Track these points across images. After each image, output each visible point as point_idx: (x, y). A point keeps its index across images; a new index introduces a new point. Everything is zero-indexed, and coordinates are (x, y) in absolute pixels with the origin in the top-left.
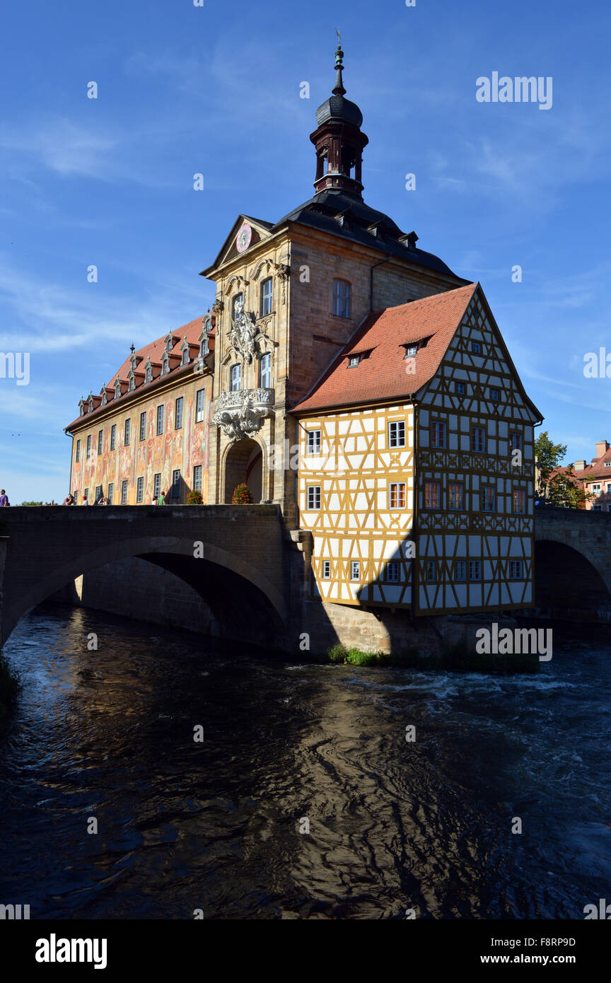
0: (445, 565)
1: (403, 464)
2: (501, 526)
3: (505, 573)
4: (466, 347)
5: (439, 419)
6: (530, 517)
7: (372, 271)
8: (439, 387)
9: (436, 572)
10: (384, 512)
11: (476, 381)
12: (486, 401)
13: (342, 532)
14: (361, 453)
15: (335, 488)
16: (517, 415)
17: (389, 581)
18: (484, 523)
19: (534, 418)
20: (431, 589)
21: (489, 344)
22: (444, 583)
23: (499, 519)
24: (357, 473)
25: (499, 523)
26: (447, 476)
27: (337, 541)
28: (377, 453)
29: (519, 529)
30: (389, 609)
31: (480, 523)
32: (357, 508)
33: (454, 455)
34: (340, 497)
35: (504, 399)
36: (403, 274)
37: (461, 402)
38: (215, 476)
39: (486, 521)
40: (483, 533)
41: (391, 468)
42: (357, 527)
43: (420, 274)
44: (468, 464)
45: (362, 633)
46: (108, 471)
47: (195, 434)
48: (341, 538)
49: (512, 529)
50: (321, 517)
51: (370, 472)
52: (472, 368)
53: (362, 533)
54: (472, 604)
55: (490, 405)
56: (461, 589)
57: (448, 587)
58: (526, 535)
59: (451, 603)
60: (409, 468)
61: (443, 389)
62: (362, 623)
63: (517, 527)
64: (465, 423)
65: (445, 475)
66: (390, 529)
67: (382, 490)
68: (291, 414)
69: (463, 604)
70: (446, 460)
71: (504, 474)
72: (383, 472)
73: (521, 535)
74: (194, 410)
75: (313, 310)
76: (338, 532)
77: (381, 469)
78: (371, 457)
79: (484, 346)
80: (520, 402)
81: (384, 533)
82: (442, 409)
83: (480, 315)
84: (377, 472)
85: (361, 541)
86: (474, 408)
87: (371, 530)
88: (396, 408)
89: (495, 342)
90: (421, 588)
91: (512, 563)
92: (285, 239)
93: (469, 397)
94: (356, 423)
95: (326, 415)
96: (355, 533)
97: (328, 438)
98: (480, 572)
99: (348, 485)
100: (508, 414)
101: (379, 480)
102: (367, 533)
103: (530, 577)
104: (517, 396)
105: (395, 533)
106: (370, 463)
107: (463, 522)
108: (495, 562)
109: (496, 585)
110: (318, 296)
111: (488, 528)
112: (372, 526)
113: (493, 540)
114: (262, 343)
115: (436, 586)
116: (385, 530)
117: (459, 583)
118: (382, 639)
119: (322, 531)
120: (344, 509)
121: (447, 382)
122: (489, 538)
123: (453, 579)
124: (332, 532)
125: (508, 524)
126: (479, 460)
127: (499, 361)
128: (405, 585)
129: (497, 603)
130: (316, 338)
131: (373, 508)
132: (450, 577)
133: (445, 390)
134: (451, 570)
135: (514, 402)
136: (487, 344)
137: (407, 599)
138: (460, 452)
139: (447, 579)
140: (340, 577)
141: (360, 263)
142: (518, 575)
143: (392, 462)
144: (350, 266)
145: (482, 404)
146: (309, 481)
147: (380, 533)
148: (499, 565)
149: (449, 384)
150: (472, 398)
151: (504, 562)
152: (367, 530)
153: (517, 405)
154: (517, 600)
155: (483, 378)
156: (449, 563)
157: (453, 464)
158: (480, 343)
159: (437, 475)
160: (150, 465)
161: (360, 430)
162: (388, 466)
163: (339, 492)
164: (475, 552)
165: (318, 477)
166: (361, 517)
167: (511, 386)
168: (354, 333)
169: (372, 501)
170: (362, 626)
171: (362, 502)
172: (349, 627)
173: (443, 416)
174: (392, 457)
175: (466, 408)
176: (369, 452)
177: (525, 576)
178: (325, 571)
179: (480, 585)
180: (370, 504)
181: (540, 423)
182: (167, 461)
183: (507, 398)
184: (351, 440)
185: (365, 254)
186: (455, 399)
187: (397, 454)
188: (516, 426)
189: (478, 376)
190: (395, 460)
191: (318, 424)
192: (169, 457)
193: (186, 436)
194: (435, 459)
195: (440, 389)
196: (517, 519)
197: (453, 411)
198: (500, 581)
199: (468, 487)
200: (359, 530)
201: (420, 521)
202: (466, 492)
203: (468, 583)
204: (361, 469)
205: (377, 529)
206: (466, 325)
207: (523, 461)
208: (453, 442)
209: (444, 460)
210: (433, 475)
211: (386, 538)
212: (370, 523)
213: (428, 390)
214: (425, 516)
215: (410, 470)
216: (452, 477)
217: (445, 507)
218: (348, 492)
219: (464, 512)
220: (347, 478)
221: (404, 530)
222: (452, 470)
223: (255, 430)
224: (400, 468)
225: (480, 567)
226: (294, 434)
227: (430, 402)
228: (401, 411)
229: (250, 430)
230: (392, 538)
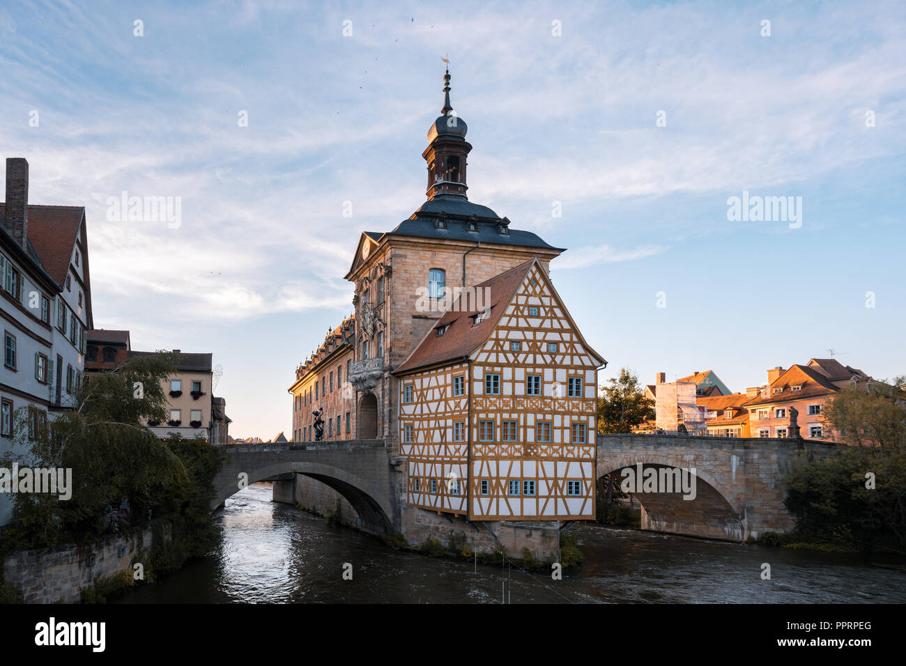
0: (498, 484)
1: (462, 409)
2: (558, 453)
3: (561, 491)
4: (522, 312)
5: (493, 372)
6: (591, 445)
7: (464, 257)
8: (493, 347)
9: (489, 489)
10: (450, 444)
11: (531, 338)
12: (542, 354)
13: (426, 459)
14: (436, 401)
15: (421, 427)
16: (577, 361)
17: (454, 494)
18: (540, 451)
19: (596, 363)
20: (485, 501)
21: (547, 307)
22: (498, 497)
23: (555, 447)
25: (556, 451)
26: (501, 415)
27: (422, 464)
28: (446, 400)
29: (579, 455)
30: (453, 515)
31: (535, 451)
32: (434, 441)
33: (508, 399)
34: (424, 433)
35: (562, 350)
36: (495, 255)
37: (516, 358)
38: (355, 420)
39: (542, 449)
40: (538, 458)
41: (455, 411)
42: (434, 455)
43: (512, 251)
44: (522, 406)
45: (440, 530)
48: (425, 463)
49: (570, 456)
50: (413, 447)
51: (442, 415)
52: (529, 329)
53: (438, 459)
54: (526, 513)
55: (547, 357)
56: (514, 502)
57: (502, 501)
58: (586, 460)
59: (504, 511)
60: (466, 410)
61: (497, 348)
62: (440, 523)
63: (576, 454)
64: (520, 374)
65: (499, 415)
66: (454, 457)
67: (450, 427)
69: (517, 512)
70: (500, 403)
71: (562, 412)
72: (450, 414)
73: (581, 460)
74: (346, 373)
76: (423, 458)
77: (449, 412)
78: (443, 403)
80: (580, 350)
81: (451, 459)
82: (498, 364)
83: (538, 284)
84: (446, 415)
85: (437, 465)
86: (530, 361)
87: (443, 457)
88: (458, 367)
89: (554, 303)
90: (475, 500)
91: (570, 483)
92: (388, 247)
93: (525, 352)
94: (433, 378)
95: (415, 373)
96: (433, 459)
97: (417, 391)
98: (535, 490)
99: (429, 425)
100: (567, 361)
101: (448, 421)
102: (440, 459)
103: (591, 494)
104: (578, 346)
105: (457, 459)
106: (441, 409)
107: (519, 450)
108: (551, 483)
109: (552, 501)
111: (544, 455)
112: (444, 454)
113: (549, 466)
114: (377, 325)
115: (490, 499)
116: (451, 457)
117: (513, 497)
119: (414, 458)
120: (427, 442)
121: (501, 343)
122: (545, 463)
123: (507, 494)
124: (420, 458)
125: (566, 452)
126: (534, 401)
127: (558, 319)
128: (463, 497)
129: (552, 514)
130: (414, 317)
131: (444, 441)
132: (504, 492)
133: (500, 349)
134: (506, 487)
135: (574, 352)
136: (544, 307)
137: (464, 508)
138: (514, 397)
139: (501, 493)
140: (424, 490)
142: (577, 492)
143: (455, 407)
144: (445, 257)
145: (538, 356)
146: (406, 422)
147: (448, 459)
148: (556, 484)
149: (504, 343)
150: (527, 353)
151: (560, 483)
153: (577, 354)
154: (575, 512)
155: (540, 336)
156: (503, 482)
157: (506, 406)
158: (538, 307)
159: (491, 416)
161: (436, 385)
162: (453, 410)
163: (423, 429)
164: (530, 474)
165: (412, 419)
166: (437, 447)
167: (571, 338)
169: (443, 436)
170: (440, 526)
171: (437, 437)
172: (432, 527)
173: (497, 369)
174: (455, 403)
175: (521, 361)
176: (441, 399)
177: (585, 494)
178: (416, 486)
179: (535, 500)
180: (442, 438)
181: (604, 366)
183: (567, 349)
184: (430, 392)
185: (457, 246)
186: (509, 355)
187: (459, 400)
188: (576, 372)
189: (535, 335)
190: (457, 405)
191: (411, 381)
194: (488, 403)
195: (495, 349)
196: (576, 448)
197: (508, 365)
198: (556, 497)
199: (522, 424)
200: (435, 457)
201: (474, 450)
202: (520, 427)
203: (522, 497)
204: (436, 413)
205: (446, 456)
206: (523, 294)
207: (584, 400)
208: (507, 389)
209: (497, 404)
210: (487, 415)
211: (452, 462)
212: (442, 453)
213: (482, 351)
214: (479, 446)
215: (467, 412)
216: (506, 416)
217: (498, 440)
218: (429, 429)
219: (519, 443)
220: (428, 420)
221: (463, 456)
222: (506, 411)
223: (374, 387)
224: (460, 411)
225: (535, 486)
226: (397, 389)
227: (484, 360)
228: (462, 368)
229: (371, 388)
230: (455, 463)
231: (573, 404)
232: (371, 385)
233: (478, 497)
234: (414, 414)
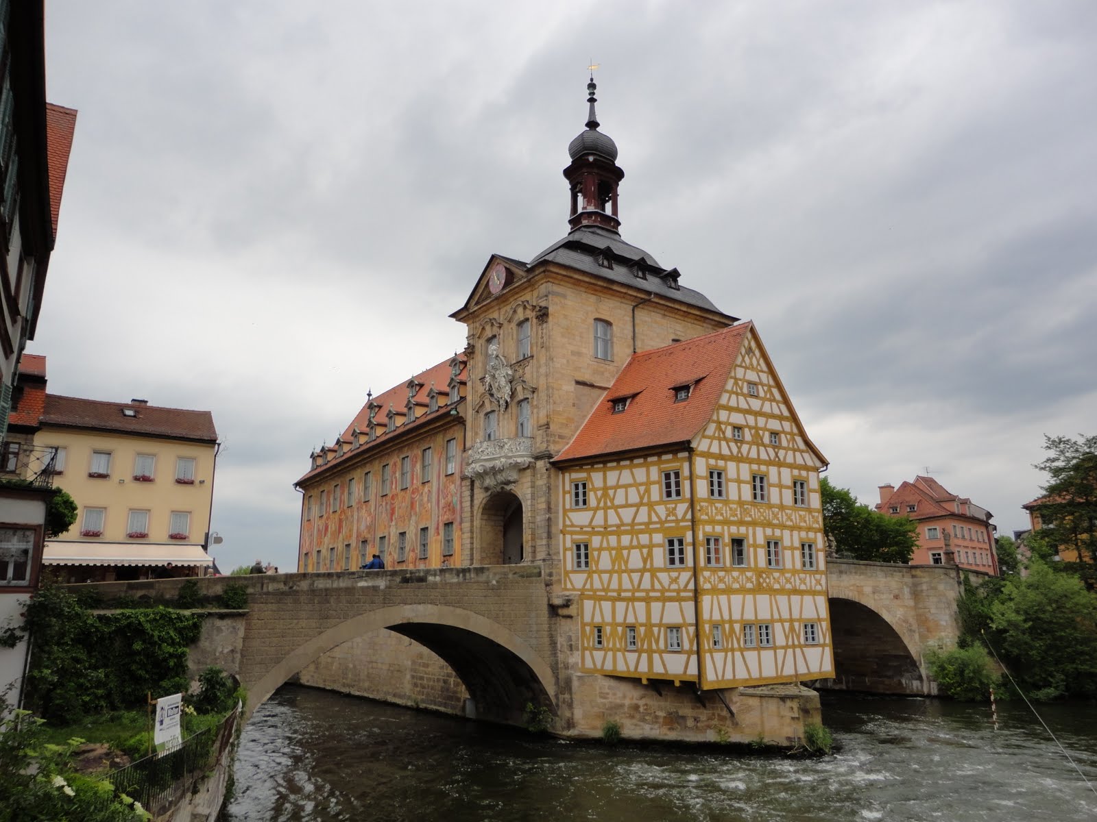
0: (732, 630)
1: (680, 517)
2: (791, 583)
3: (798, 637)
4: (741, 389)
5: (715, 467)
6: (821, 573)
7: (633, 310)
8: (715, 433)
9: (722, 638)
10: (660, 570)
11: (754, 425)
12: (765, 446)
13: (615, 594)
15: (605, 545)
16: (800, 461)
17: (670, 648)
18: (772, 580)
19: (818, 464)
20: (719, 657)
21: (765, 385)
22: (733, 650)
24: (629, 528)
25: (788, 581)
26: (729, 528)
27: (609, 603)
28: (651, 505)
29: (811, 586)
30: (672, 682)
31: (768, 580)
32: (631, 566)
33: (735, 506)
34: (611, 554)
35: (784, 443)
36: (666, 313)
37: (739, 448)
38: (469, 534)
39: (773, 578)
40: (771, 591)
41: (667, 521)
42: (631, 588)
43: (685, 312)
44: (751, 516)
45: (641, 709)
46: (344, 530)
47: (446, 487)
48: (614, 600)
49: (803, 587)
50: (590, 577)
51: (643, 527)
52: (749, 411)
53: (637, 594)
54: (764, 675)
55: (771, 450)
56: (751, 656)
57: (738, 654)
58: (818, 593)
59: (742, 674)
60: (687, 521)
61: (719, 434)
62: (641, 698)
63: (808, 584)
64: (745, 471)
65: (726, 528)
66: (669, 590)
67: (659, 545)
68: (554, 464)
69: (755, 674)
70: (726, 512)
71: (790, 526)
72: (658, 526)
73: (813, 593)
74: (443, 461)
75: (573, 353)
76: (609, 594)
77: (655, 523)
78: (644, 510)
79: (760, 387)
80: (802, 446)
81: (663, 594)
82: (720, 457)
83: (754, 354)
84: (651, 526)
85: (636, 604)
86: (753, 454)
87: (647, 591)
88: (670, 456)
89: (772, 381)
90: (708, 655)
91: (805, 626)
92: (542, 279)
93: (747, 443)
94: (626, 472)
95: (592, 464)
96: (629, 594)
97: (595, 490)
98: (770, 637)
99: (619, 541)
100: (790, 458)
101: (654, 535)
102: (643, 594)
103: (827, 641)
104: (799, 440)
105: (674, 594)
106: (643, 516)
107: (749, 579)
108: (787, 625)
109: (790, 651)
110: (578, 338)
111: (777, 586)
112: (649, 587)
113: (782, 600)
114: (519, 389)
115: (724, 654)
116: (663, 590)
117: (748, 649)
118: (665, 717)
119: (591, 593)
120: (616, 568)
121: (723, 427)
122: (778, 597)
123: (742, 646)
124: (603, 594)
125: (798, 582)
126: (762, 510)
127: (777, 402)
128: (689, 653)
129: (792, 672)
130: (578, 383)
131: (648, 566)
132: (738, 642)
133: (722, 436)
134: (740, 635)
135: (795, 446)
136: (763, 385)
137: (693, 670)
138: (741, 503)
139: (736, 645)
140: (614, 644)
141: (622, 302)
142: (813, 639)
143: (668, 515)
144: (611, 306)
145: (762, 449)
146: (574, 537)
147: (658, 594)
148: (792, 629)
149: (726, 428)
150: (751, 443)
151: (796, 625)
152: (643, 591)
153: (798, 450)
154: (815, 668)
155: (761, 421)
157: (734, 516)
158: (755, 384)
159: (718, 529)
160: (393, 523)
161: (630, 481)
162: (663, 518)
163: (609, 549)
164: (764, 615)
165: (586, 533)
166: (636, 576)
167: (792, 428)
168: (617, 376)
169: (648, 558)
170: (641, 703)
171: (635, 560)
172: (626, 704)
173: (721, 463)
174: (667, 509)
175: (745, 454)
176: (641, 504)
177: (822, 641)
178: (597, 639)
179: (772, 652)
180: (645, 562)
181: (825, 468)
182: (413, 518)
183: (788, 442)
184: (621, 492)
185: (625, 293)
186: (732, 445)
187: (674, 506)
188: (800, 473)
189: (756, 420)
190: (671, 512)
191: (582, 475)
192: (416, 514)
193: (435, 489)
194: (714, 511)
195: (716, 435)
196: (808, 576)
197: (732, 458)
198: (794, 646)
199: (751, 541)
200: (634, 591)
201: (701, 580)
202: (749, 546)
203: (759, 649)
204: (633, 524)
205: (653, 590)
206: (741, 366)
207: (810, 510)
208: (732, 491)
209: (724, 512)
210: (714, 528)
211: (664, 600)
212: (646, 584)
213: (704, 437)
214: (707, 574)
215: (690, 523)
216: (734, 529)
217: (728, 564)
218: (620, 548)
219: (749, 569)
220: (618, 533)
221: (685, 590)
222: (733, 523)
223: (514, 482)
224: (677, 521)
225: (770, 631)
226: (557, 487)
227: (706, 450)
228: (676, 459)
229: (508, 483)
230: (671, 599)
231: (800, 516)
232: (509, 478)
233: (711, 652)
234: (590, 525)
